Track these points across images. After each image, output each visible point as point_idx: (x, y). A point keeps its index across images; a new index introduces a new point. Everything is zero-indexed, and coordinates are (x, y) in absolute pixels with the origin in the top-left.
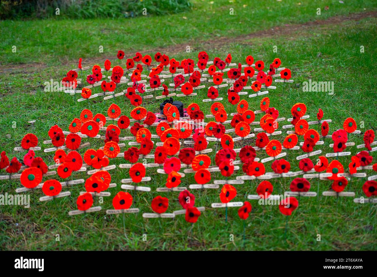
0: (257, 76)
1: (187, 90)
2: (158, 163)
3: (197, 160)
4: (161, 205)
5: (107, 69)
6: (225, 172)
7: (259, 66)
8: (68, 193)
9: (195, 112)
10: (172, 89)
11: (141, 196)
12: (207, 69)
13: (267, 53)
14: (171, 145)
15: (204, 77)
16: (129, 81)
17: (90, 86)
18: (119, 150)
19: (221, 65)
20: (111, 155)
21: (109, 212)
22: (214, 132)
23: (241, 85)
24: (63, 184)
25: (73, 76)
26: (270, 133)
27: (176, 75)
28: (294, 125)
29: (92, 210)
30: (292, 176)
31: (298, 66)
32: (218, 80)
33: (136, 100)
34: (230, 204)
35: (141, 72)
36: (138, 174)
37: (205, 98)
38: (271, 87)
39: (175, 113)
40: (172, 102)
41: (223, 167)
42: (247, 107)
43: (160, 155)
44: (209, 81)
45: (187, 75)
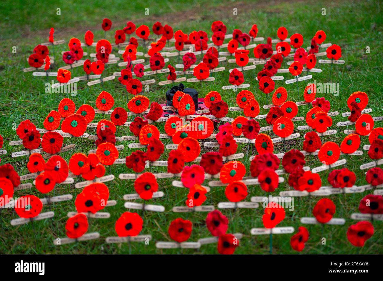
0: (294, 54)
1: (201, 73)
2: (172, 172)
3: (227, 169)
4: (182, 231)
5: (89, 43)
6: (267, 186)
7: (296, 41)
8: (50, 214)
9: (217, 104)
10: (180, 72)
11: (150, 218)
12: (226, 45)
13: (303, 24)
14: (188, 149)
15: (222, 56)
16: (121, 60)
17: (68, 67)
18: (116, 154)
19: (244, 40)
20: (106, 162)
21: (110, 240)
22: (244, 130)
23: (275, 67)
24: (43, 201)
25: (43, 52)
26: (321, 132)
27: (183, 53)
28: (352, 121)
29: (86, 237)
30: (359, 192)
31: (346, 41)
32: (242, 59)
33: (135, 87)
34: (277, 230)
35: (136, 48)
36: (148, 187)
37: (224, 84)
38: (314, 70)
39: (189, 105)
40: (183, 89)
41: (263, 178)
42: (286, 97)
43: (175, 161)
44: (230, 61)
45: (199, 53)
